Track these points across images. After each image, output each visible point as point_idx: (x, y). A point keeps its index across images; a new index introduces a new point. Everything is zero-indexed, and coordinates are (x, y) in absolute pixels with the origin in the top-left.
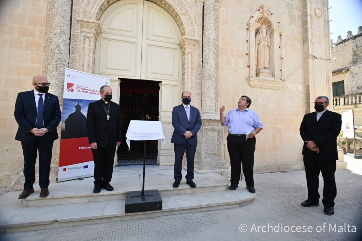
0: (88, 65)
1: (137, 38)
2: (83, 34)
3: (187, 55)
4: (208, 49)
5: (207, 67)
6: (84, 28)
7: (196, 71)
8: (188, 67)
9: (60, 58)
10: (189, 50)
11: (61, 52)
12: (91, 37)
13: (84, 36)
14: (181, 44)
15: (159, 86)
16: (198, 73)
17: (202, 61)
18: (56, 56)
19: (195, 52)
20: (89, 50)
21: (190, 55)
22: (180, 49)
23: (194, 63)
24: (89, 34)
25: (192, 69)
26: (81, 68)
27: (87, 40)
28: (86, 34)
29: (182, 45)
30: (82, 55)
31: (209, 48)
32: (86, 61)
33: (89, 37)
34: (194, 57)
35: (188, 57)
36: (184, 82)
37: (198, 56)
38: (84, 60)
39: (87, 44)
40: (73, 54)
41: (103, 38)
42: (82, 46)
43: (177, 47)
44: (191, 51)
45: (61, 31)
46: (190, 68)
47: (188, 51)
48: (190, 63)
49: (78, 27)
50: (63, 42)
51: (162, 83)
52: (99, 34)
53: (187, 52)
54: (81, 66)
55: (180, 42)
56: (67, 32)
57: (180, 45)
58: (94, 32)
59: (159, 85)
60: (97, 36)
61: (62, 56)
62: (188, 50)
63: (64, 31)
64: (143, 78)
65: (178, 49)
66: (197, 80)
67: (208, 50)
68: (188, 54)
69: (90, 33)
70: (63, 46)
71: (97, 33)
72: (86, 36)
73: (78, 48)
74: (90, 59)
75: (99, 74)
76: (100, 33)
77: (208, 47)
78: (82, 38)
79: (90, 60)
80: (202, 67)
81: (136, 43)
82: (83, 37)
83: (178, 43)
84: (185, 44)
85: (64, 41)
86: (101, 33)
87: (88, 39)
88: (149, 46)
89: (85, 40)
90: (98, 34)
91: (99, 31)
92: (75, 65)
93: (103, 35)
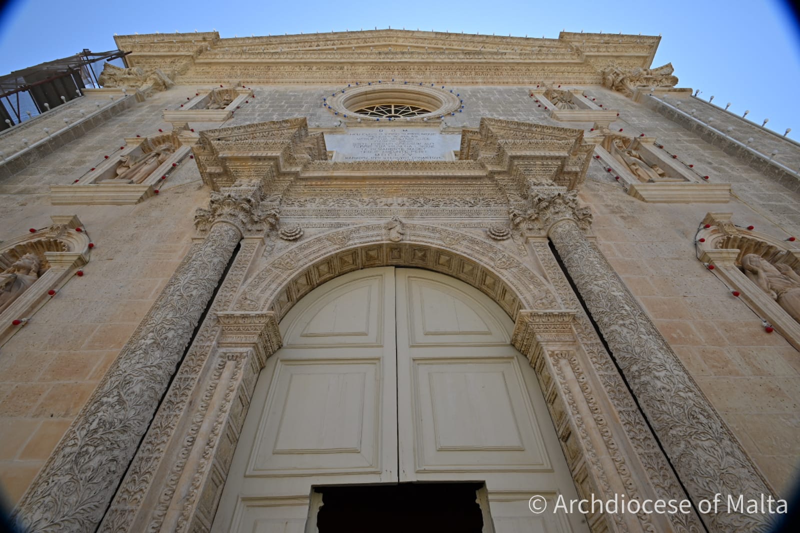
0: (208, 444)
1: (382, 346)
2: (222, 350)
3: (554, 365)
4: (624, 325)
5: (659, 384)
6: (232, 334)
7: (615, 411)
8: (573, 403)
9: (110, 420)
10: (556, 348)
11: (125, 398)
12: (245, 354)
13: (225, 354)
14: (519, 338)
15: (478, 505)
16: (624, 417)
17: (620, 371)
18: (99, 414)
19: (578, 349)
20: (228, 392)
21: (563, 362)
22: (521, 358)
23: (591, 386)
24: (241, 347)
25: (593, 411)
26: (178, 456)
27: (230, 364)
28: (230, 349)
29: (523, 340)
30: (198, 411)
31: (627, 322)
32: (205, 427)
33: (239, 355)
34: (582, 367)
35: (560, 369)
36: (585, 469)
37: (594, 360)
38: (200, 427)
39: (226, 373)
40: (169, 407)
41: (282, 361)
42: (208, 383)
43: (509, 352)
44: (563, 349)
45: (154, 343)
46: (583, 407)
47: (553, 352)
48: (576, 389)
49: (214, 333)
50: (148, 369)
51: (489, 487)
52: (274, 352)
53: (551, 356)
54: (183, 447)
55: (516, 335)
56: (176, 344)
57: (517, 345)
58: (255, 339)
59: (477, 501)
60: (264, 358)
61: (123, 412)
62: (551, 348)
63: (166, 341)
64: (409, 476)
65: (513, 358)
66: (641, 450)
67: (625, 330)
68: (557, 361)
69: (243, 345)
70: (142, 381)
71: (265, 348)
72: (230, 354)
73: (193, 389)
74: (220, 420)
75: (245, 476)
76: (276, 347)
77: (621, 322)
78: (217, 361)
79: (221, 423)
80: (631, 391)
81: (379, 359)
82: (221, 357)
83: (508, 342)
84: (533, 334)
85: (150, 367)
86: (280, 348)
87: (234, 362)
88: (418, 364)
89: (223, 366)
90: (271, 350)
91: (274, 340)
92: (157, 448)
93: (285, 353)
